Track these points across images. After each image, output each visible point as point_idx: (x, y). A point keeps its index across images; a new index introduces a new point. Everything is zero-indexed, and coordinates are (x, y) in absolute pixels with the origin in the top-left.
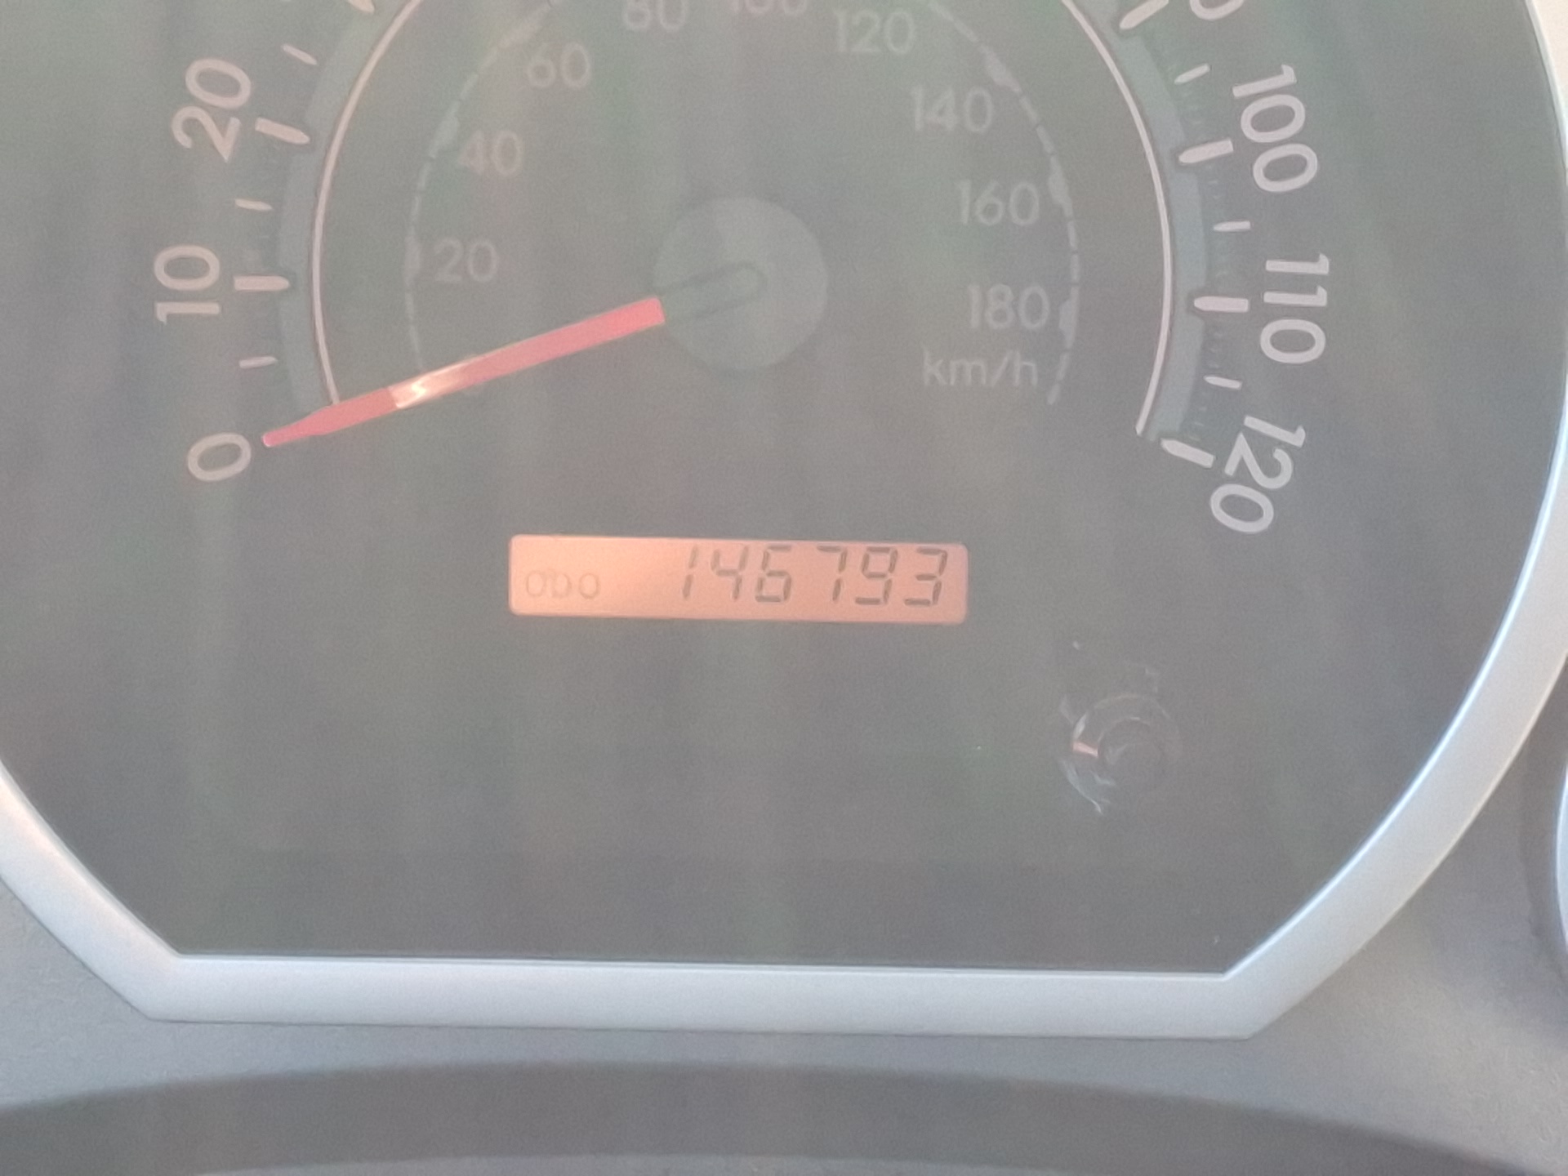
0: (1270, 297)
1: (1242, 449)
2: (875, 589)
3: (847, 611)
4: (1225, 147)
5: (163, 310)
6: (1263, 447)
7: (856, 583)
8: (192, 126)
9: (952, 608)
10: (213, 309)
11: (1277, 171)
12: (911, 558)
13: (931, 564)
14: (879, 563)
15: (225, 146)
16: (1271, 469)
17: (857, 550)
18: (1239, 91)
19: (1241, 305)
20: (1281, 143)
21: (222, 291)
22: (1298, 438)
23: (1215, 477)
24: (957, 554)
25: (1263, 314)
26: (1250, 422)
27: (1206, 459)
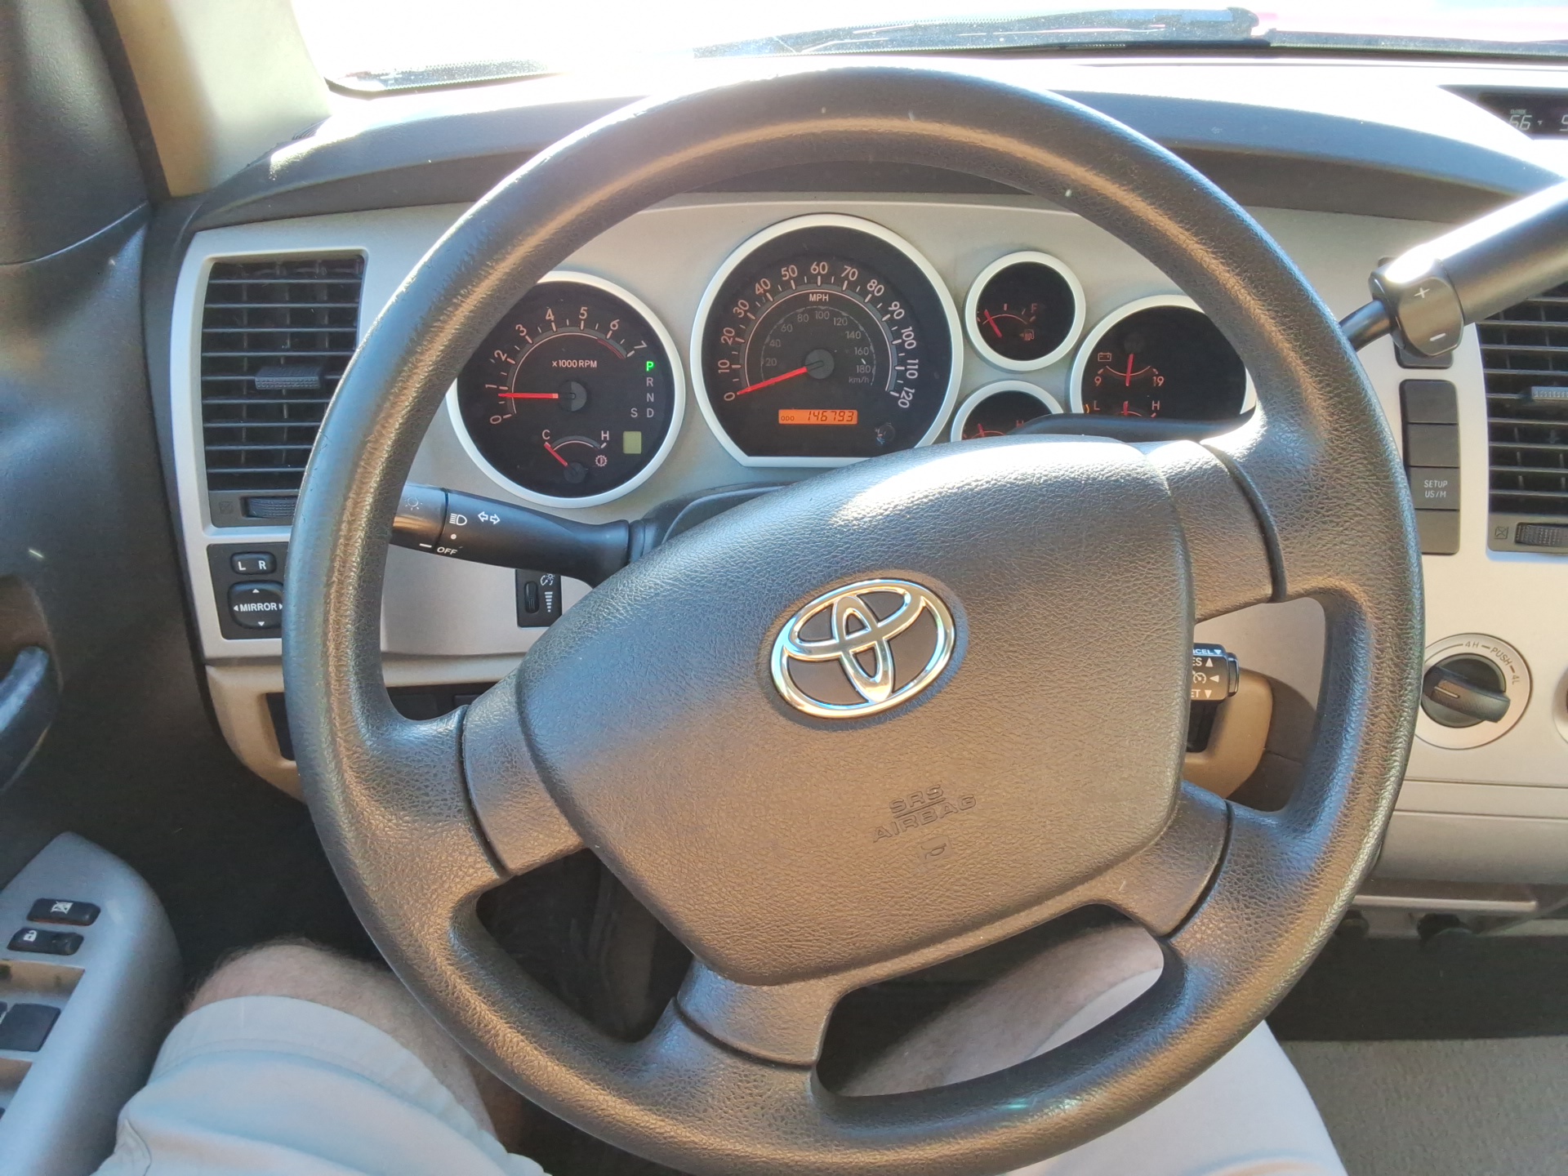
0: (908, 367)
1: (904, 393)
2: (841, 418)
3: (836, 422)
4: (900, 341)
5: (720, 371)
6: (907, 393)
7: (838, 418)
8: (725, 340)
9: (854, 422)
10: (728, 371)
11: (909, 345)
12: (847, 413)
13: (851, 414)
14: (842, 414)
15: (730, 342)
16: (909, 397)
17: (838, 411)
18: (903, 331)
19: (903, 368)
20: (910, 340)
21: (730, 367)
22: (913, 391)
23: (899, 398)
24: (855, 412)
25: (907, 370)
26: (905, 388)
27: (897, 395)
